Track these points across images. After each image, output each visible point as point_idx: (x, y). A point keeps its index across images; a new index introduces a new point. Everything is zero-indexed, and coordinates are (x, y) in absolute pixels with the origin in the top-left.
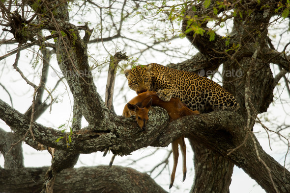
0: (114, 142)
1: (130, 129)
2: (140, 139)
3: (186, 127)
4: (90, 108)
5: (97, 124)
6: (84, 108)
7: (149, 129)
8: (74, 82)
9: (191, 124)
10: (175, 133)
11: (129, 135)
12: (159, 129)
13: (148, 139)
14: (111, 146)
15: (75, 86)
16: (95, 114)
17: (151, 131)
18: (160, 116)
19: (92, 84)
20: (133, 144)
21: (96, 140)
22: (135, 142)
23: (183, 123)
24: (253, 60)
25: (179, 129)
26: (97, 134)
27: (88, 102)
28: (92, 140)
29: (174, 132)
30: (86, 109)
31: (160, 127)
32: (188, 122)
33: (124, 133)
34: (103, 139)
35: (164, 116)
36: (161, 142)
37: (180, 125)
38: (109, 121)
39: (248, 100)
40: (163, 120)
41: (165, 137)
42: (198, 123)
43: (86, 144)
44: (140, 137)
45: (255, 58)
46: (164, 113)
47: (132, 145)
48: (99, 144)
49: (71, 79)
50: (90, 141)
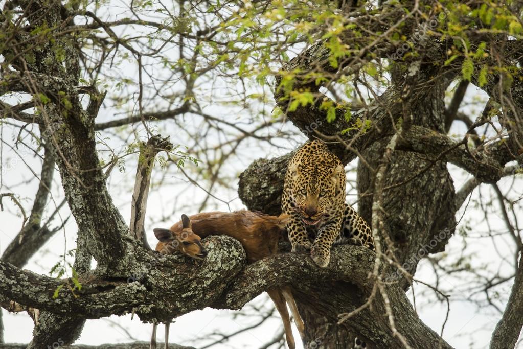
0: (141, 299)
1: (172, 276)
2: (190, 294)
3: (276, 275)
4: (98, 236)
5: (112, 265)
6: (91, 236)
7: (208, 276)
8: (74, 188)
9: (285, 268)
10: (256, 284)
11: (170, 287)
12: (226, 277)
13: (204, 295)
14: (137, 305)
15: (75, 195)
16: (107, 246)
17: (210, 281)
18: (229, 253)
19: (103, 192)
20: (178, 304)
21: (110, 295)
22: (181, 300)
23: (270, 266)
24: (388, 151)
25: (263, 278)
26: (112, 283)
27: (95, 225)
28: (101, 294)
29: (254, 284)
30: (94, 237)
31: (229, 273)
32: (280, 266)
33: (161, 283)
34: (121, 294)
35: (236, 254)
36: (229, 301)
37: (264, 270)
38: (135, 261)
39: (378, 224)
40: (234, 261)
41: (238, 292)
42: (299, 267)
43: (91, 301)
44: (190, 291)
45: (393, 148)
46: (237, 249)
47: (175, 305)
48: (115, 302)
49: (69, 182)
50: (97, 296)
